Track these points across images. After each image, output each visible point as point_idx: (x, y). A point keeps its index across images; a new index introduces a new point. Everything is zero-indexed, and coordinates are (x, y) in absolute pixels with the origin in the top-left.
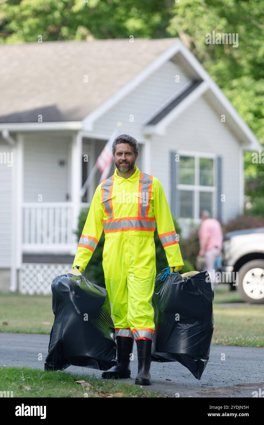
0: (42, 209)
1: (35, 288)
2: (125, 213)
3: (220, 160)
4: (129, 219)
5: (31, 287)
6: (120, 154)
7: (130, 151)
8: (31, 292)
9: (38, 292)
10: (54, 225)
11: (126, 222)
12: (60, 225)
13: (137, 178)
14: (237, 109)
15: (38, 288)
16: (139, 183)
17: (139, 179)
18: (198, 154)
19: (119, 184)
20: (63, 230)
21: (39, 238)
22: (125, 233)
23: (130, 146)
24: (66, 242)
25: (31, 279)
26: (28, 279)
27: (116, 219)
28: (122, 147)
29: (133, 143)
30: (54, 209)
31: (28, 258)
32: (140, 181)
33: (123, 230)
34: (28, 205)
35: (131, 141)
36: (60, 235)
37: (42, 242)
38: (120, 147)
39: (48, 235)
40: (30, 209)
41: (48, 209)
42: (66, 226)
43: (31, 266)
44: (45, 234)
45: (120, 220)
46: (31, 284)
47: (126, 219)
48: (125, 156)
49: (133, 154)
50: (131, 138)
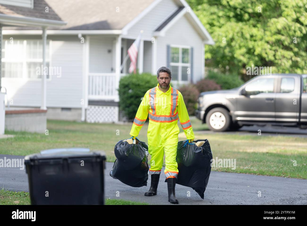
0: (99, 77)
1: (95, 119)
2: (163, 113)
3: (192, 49)
4: (165, 116)
5: (93, 118)
6: (162, 78)
7: (167, 77)
8: (93, 121)
9: (97, 121)
10: (106, 85)
11: (163, 118)
12: (109, 85)
13: (170, 92)
14: (201, 21)
15: (97, 119)
16: (171, 96)
17: (171, 93)
18: (181, 47)
19: (160, 95)
20: (110, 88)
21: (97, 92)
22: (162, 123)
23: (167, 74)
24: (112, 94)
25: (93, 114)
26: (91, 114)
27: (158, 116)
28: (163, 74)
29: (169, 72)
30: (106, 77)
31: (91, 103)
32: (171, 94)
33: (161, 122)
34: (92, 74)
35: (168, 71)
36: (109, 90)
37: (99, 94)
38: (162, 74)
39: (102, 91)
40: (93, 76)
41: (103, 77)
42: (112, 85)
43: (93, 107)
44: (100, 90)
45: (161, 116)
46: (93, 117)
47: (163, 116)
48: (165, 80)
49: (169, 78)
50: (168, 70)
